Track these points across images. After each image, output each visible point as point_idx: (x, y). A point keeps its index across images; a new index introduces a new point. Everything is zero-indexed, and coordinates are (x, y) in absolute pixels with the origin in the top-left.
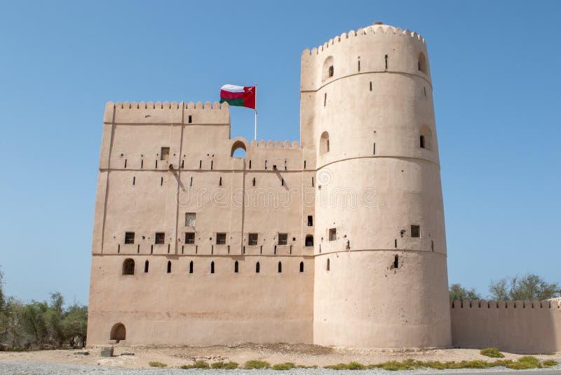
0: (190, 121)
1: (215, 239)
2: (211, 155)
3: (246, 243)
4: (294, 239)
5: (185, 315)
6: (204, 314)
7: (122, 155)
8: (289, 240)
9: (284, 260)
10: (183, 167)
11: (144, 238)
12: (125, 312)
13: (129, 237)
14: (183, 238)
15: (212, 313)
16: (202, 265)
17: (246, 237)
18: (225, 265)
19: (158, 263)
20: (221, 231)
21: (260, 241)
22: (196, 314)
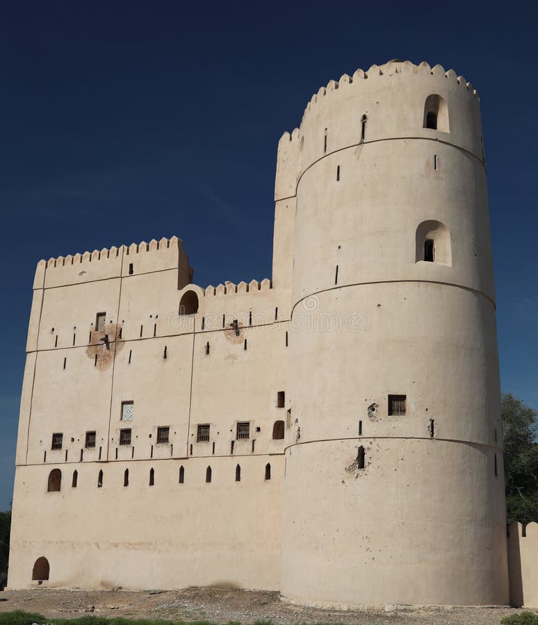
0: (131, 272)
1: (155, 435)
2: (154, 316)
3: (193, 440)
4: (259, 429)
5: (116, 545)
6: (140, 544)
7: (53, 329)
8: (252, 429)
9: (243, 462)
10: (120, 336)
11: (73, 440)
12: (49, 542)
13: (57, 442)
14: (117, 436)
15: (150, 543)
16: (139, 475)
17: (194, 431)
18: (167, 473)
19: (88, 473)
20: (163, 424)
21: (212, 432)
22: (130, 544)
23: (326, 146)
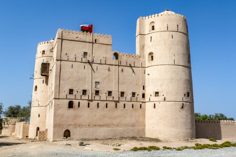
0: (96, 42)
1: (107, 93)
2: (105, 57)
3: (120, 96)
4: (138, 95)
5: (96, 126)
6: (104, 125)
7: (66, 54)
8: (136, 95)
9: (134, 103)
10: (93, 62)
11: (77, 92)
12: (70, 125)
13: (71, 91)
14: (94, 92)
15: (107, 125)
16: (102, 104)
17: (120, 93)
18: (112, 105)
19: (84, 103)
20: (110, 90)
21: (125, 95)
22: (100, 125)
23: (168, 28)
